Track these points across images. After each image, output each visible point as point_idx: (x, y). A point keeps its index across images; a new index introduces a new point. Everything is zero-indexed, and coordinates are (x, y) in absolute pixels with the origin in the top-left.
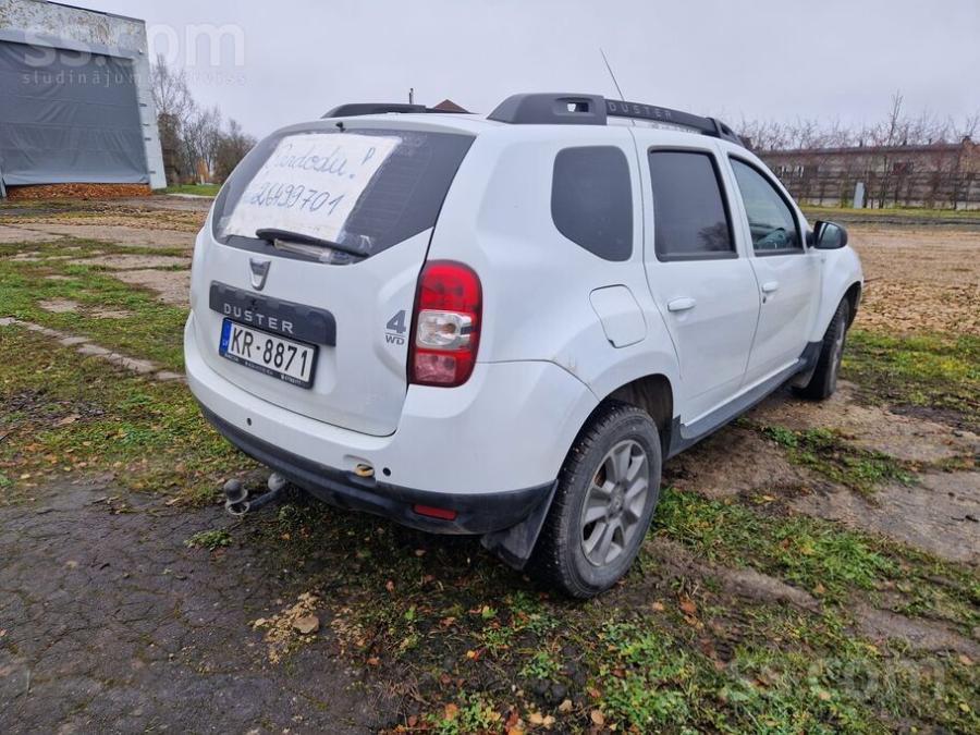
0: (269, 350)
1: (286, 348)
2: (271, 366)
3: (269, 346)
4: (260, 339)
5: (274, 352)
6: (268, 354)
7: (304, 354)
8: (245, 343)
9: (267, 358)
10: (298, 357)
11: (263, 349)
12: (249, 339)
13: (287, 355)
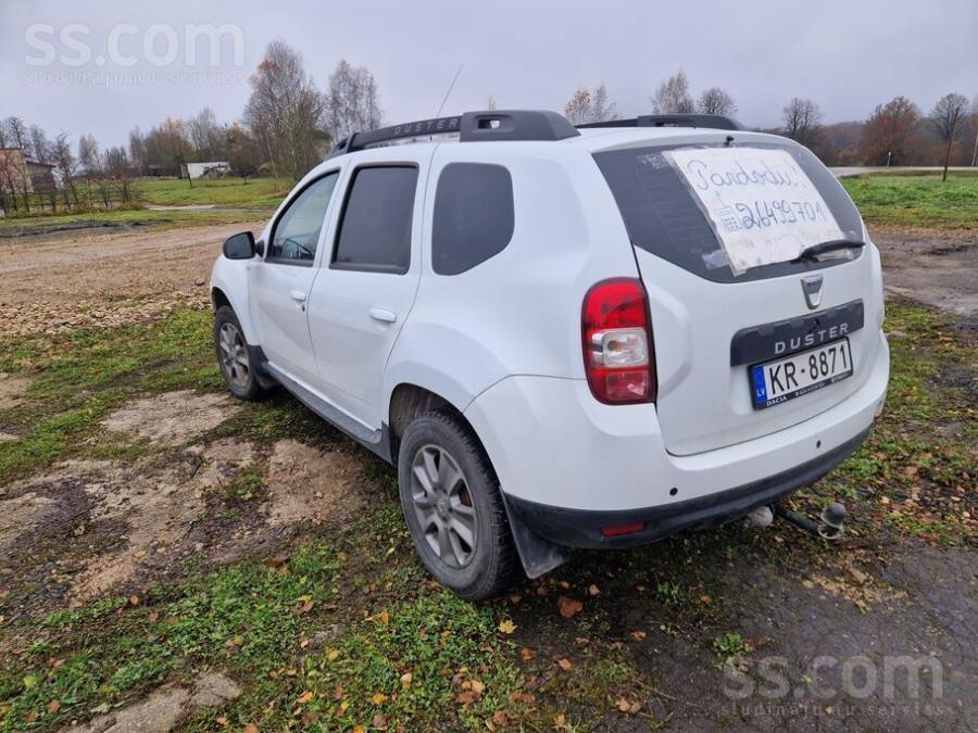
0: (813, 366)
1: (827, 353)
2: (821, 378)
3: (813, 362)
4: (801, 361)
5: (818, 364)
6: (814, 370)
7: (842, 349)
8: (788, 376)
9: (814, 374)
10: (839, 354)
11: (808, 368)
12: (790, 370)
13: (829, 359)
